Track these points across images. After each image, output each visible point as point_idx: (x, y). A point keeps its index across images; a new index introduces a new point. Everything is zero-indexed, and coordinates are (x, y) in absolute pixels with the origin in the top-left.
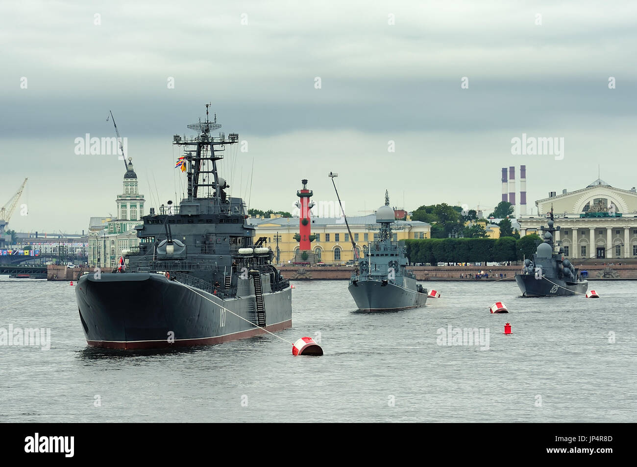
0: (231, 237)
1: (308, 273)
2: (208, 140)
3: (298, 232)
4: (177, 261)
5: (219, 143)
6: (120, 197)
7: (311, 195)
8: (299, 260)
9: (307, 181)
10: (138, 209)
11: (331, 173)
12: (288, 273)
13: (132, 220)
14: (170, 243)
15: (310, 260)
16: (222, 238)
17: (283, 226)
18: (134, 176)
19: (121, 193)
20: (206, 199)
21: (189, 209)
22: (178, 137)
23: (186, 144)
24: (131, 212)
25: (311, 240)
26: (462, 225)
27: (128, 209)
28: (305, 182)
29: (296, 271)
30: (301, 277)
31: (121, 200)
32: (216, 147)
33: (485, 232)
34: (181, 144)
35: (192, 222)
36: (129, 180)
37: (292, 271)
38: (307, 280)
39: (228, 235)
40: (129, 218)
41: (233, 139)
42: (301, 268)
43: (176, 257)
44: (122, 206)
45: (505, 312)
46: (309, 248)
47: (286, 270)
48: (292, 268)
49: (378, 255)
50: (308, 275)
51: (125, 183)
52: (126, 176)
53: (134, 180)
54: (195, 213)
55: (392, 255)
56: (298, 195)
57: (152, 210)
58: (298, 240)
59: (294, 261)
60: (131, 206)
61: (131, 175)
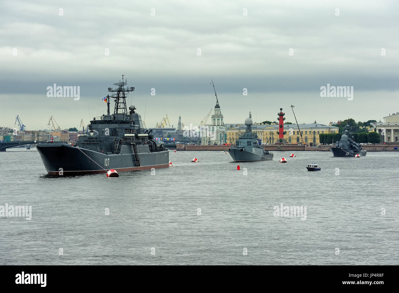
0: (125, 129)
1: (281, 148)
2: (122, 90)
3: (278, 131)
4: (94, 139)
5: (126, 91)
6: (213, 116)
7: (284, 114)
8: (279, 142)
9: (282, 109)
10: (220, 121)
11: (292, 105)
12: (273, 148)
13: (218, 126)
14: (92, 132)
15: (283, 142)
16: (122, 130)
17: (275, 128)
18: (219, 107)
19: (213, 115)
20: (121, 114)
21: (108, 118)
22: (110, 88)
23: (113, 91)
24: (217, 122)
25: (284, 134)
26: (358, 128)
27: (216, 121)
28: (281, 109)
29: (276, 147)
30: (279, 149)
31: (213, 117)
32: (125, 93)
33: (368, 131)
34: (111, 91)
35: (109, 123)
36: (217, 109)
37: (275, 147)
38: (281, 150)
39: (124, 129)
40: (216, 125)
41: (132, 89)
42: (279, 146)
43: (94, 137)
44: (214, 120)
45: (285, 162)
46: (283, 137)
47: (272, 147)
48: (275, 146)
49: (244, 138)
50: (281, 149)
51: (215, 110)
52: (216, 107)
53: (219, 109)
54: (110, 120)
55: (250, 138)
56: (278, 115)
57: (95, 118)
58: (278, 134)
59: (276, 143)
60: (217, 120)
61: (217, 106)
